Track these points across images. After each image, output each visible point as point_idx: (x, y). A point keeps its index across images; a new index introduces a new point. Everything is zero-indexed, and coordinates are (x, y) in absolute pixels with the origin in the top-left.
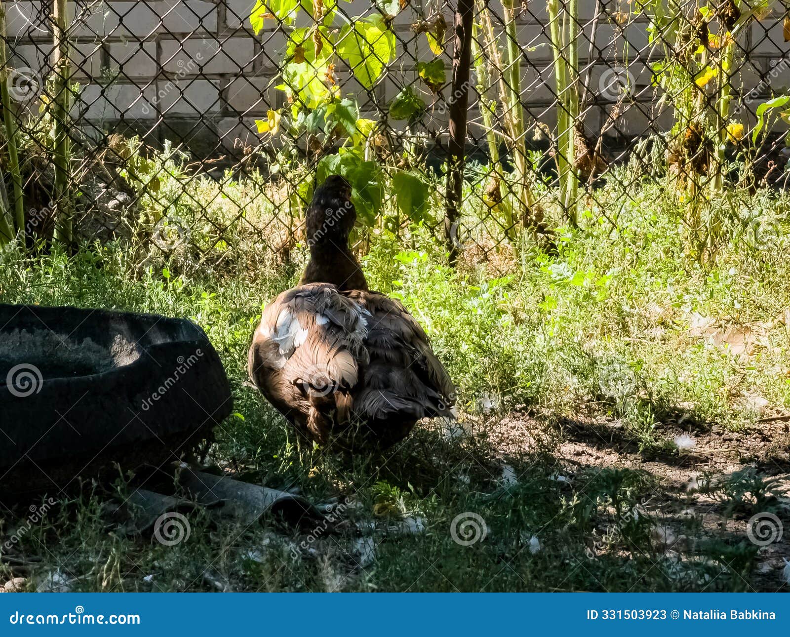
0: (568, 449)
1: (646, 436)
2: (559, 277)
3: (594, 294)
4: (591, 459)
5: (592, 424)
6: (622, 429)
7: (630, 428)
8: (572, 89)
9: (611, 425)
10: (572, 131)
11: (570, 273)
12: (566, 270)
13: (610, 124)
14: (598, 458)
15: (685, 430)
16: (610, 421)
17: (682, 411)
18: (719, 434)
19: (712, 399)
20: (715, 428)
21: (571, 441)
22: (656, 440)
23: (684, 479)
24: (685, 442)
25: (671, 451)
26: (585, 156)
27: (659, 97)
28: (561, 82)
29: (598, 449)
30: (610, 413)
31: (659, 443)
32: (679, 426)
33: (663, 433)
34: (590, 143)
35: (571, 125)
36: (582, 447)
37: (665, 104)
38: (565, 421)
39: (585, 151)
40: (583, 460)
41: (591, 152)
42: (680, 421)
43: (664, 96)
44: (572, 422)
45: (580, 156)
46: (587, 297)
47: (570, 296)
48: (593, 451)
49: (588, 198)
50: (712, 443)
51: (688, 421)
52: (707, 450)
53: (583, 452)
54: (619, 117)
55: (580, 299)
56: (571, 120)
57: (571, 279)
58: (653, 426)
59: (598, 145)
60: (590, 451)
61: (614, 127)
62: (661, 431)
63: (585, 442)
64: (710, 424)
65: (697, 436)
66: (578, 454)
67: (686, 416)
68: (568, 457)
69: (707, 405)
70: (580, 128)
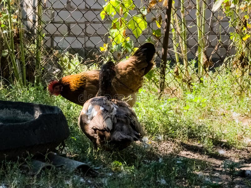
0: (183, 153)
1: (210, 150)
2: (190, 99)
3: (201, 104)
4: (192, 157)
5: (193, 145)
6: (202, 147)
7: (205, 147)
8: (203, 40)
9: (199, 146)
10: (202, 53)
11: (193, 98)
12: (192, 97)
13: (214, 51)
14: (194, 156)
15: (223, 148)
16: (199, 145)
17: (223, 142)
18: (234, 150)
19: (232, 139)
20: (233, 148)
21: (185, 150)
22: (213, 151)
23: (220, 164)
24: (222, 152)
25: (217, 155)
26: (206, 61)
27: (231, 43)
28: (199, 37)
29: (194, 153)
30: (199, 142)
31: (214, 152)
32: (221, 147)
33: (215, 149)
34: (208, 58)
35: (202, 51)
36: (189, 152)
37: (233, 46)
38: (184, 144)
39: (206, 60)
40: (188, 157)
41: (208, 60)
42: (222, 146)
43: (232, 43)
44: (186, 145)
45: (205, 61)
46: (199, 105)
47: (193, 105)
48: (193, 154)
49: (207, 75)
50: (231, 153)
51: (224, 146)
52: (229, 155)
53: (189, 154)
54: (217, 49)
55: (196, 106)
56: (202, 50)
57: (193, 99)
58: (212, 147)
59: (210, 58)
60: (191, 154)
61: (216, 52)
62: (215, 148)
63: (190, 151)
64: (231, 147)
65: (226, 150)
66: (187, 155)
67: (224, 144)
68: (184, 156)
69: (230, 141)
70: (205, 53)
